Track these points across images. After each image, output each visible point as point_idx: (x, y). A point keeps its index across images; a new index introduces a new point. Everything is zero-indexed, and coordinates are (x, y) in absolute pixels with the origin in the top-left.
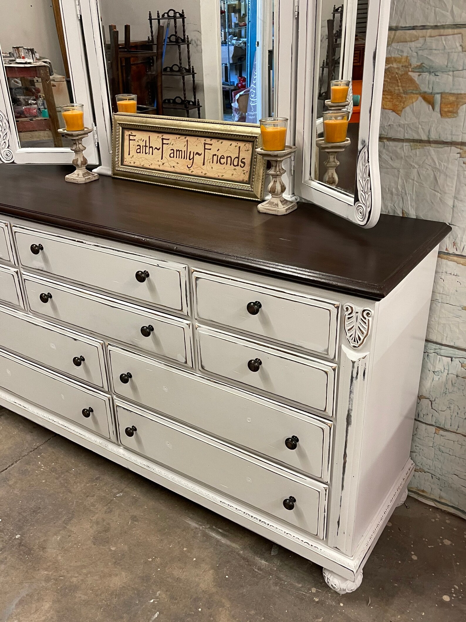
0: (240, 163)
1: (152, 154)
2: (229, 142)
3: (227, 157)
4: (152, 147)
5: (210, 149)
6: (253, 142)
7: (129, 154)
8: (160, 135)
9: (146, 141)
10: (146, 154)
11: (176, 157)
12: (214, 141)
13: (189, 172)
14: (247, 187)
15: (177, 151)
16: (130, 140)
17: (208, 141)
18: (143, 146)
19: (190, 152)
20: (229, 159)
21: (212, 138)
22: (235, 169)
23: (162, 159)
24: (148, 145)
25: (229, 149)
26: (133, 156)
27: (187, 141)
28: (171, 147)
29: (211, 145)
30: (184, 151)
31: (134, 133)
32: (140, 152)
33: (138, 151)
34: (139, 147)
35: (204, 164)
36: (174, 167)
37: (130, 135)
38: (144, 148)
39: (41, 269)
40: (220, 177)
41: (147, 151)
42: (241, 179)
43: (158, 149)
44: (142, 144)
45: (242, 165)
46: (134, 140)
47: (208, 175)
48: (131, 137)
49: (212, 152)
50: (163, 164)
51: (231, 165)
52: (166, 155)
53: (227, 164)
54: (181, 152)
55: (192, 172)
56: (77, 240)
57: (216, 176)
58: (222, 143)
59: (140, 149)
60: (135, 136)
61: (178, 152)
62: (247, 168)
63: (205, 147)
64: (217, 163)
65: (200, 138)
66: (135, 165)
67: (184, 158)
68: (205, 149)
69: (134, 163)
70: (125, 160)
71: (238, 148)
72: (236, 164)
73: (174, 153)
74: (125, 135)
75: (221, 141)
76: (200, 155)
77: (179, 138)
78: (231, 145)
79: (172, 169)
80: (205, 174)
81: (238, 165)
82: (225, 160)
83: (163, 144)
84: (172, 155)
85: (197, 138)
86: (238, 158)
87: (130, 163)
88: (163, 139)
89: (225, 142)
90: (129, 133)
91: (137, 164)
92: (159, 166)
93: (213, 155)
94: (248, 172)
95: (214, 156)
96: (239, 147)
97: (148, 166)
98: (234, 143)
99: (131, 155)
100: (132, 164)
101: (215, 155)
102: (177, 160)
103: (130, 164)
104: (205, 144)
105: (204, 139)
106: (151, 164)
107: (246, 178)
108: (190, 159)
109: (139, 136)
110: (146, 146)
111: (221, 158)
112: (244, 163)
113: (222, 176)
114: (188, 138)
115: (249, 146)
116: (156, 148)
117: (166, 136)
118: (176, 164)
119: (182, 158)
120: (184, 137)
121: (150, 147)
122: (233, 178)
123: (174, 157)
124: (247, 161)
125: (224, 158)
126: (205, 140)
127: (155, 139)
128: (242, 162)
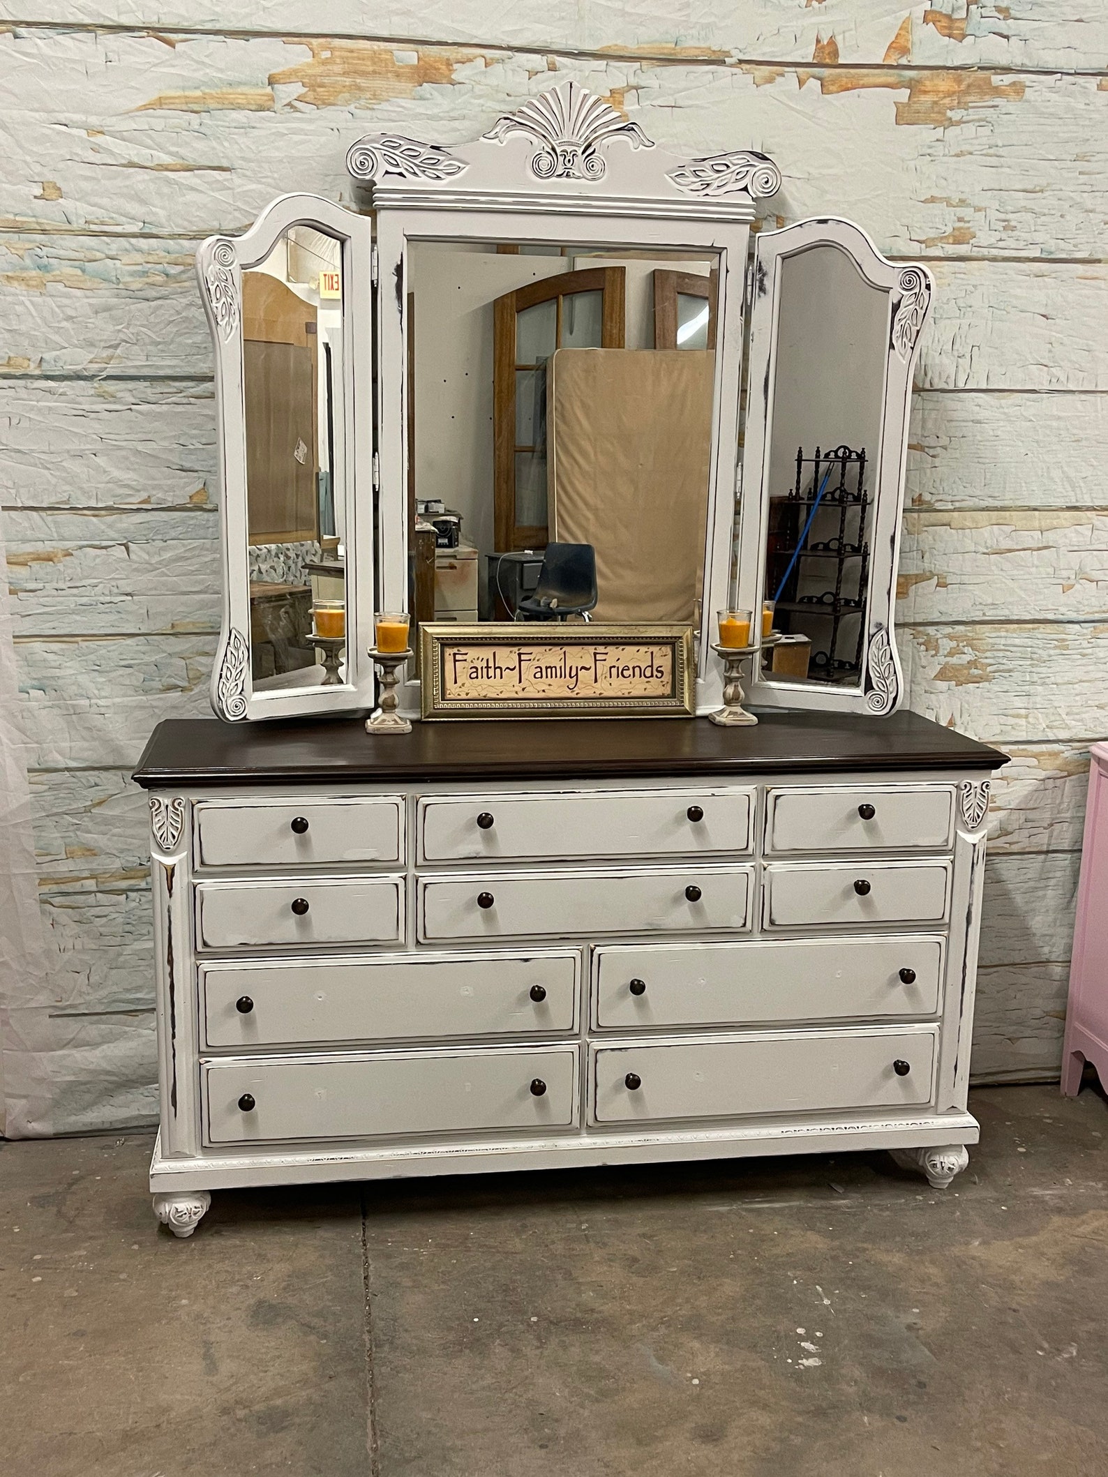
0: (655, 673)
1: (501, 678)
2: (636, 648)
3: (634, 668)
4: (501, 668)
5: (605, 660)
6: (673, 644)
7: (456, 682)
8: (515, 649)
9: (488, 660)
10: (488, 678)
11: (547, 677)
12: (610, 649)
13: (573, 695)
14: (673, 702)
15: (547, 668)
16: (455, 661)
17: (601, 649)
18: (482, 668)
19: (571, 668)
20: (637, 670)
21: (606, 644)
22: (647, 682)
23: (520, 682)
24: (491, 664)
25: (635, 657)
26: (463, 685)
27: (565, 652)
28: (538, 664)
29: (607, 654)
30: (561, 667)
31: (463, 650)
32: (477, 677)
33: (474, 675)
34: (474, 670)
35: (596, 681)
36: (544, 691)
37: (455, 654)
38: (485, 670)
39: (475, 855)
40: (626, 695)
41: (491, 673)
42: (659, 692)
43: (512, 670)
44: (479, 664)
45: (659, 675)
46: (465, 660)
47: (606, 694)
48: (458, 657)
49: (608, 664)
50: (523, 689)
51: (641, 676)
52: (528, 674)
53: (634, 676)
54: (554, 669)
55: (577, 694)
56: (561, 791)
57: (620, 694)
58: (623, 649)
59: (477, 672)
60: (466, 654)
61: (549, 670)
62: (667, 678)
63: (595, 657)
64: (618, 676)
65: (586, 647)
66: (469, 697)
67: (561, 676)
68: (596, 660)
69: (467, 694)
70: (448, 692)
71: (649, 654)
72: (648, 674)
73: (541, 672)
74: (447, 655)
75: (621, 647)
76: (587, 669)
77: (550, 650)
78: (638, 651)
79: (542, 695)
80: (600, 694)
81: (652, 676)
82: (631, 672)
83: (520, 661)
84: (538, 675)
85: (581, 647)
86: (652, 666)
87: (459, 695)
88: (520, 655)
89: (628, 648)
90: (455, 650)
91: (473, 694)
92: (516, 693)
93: (611, 668)
94: (670, 682)
95: (613, 669)
96: (652, 653)
97: (494, 696)
98: (643, 649)
99: (459, 683)
100: (464, 696)
101: (614, 667)
102: (549, 681)
103: (459, 697)
104: (595, 654)
105: (594, 647)
106: (501, 692)
107: (668, 690)
108: (571, 677)
109: (473, 653)
110: (488, 667)
111: (623, 670)
112: (662, 672)
113: (629, 693)
114: (565, 648)
115: (667, 650)
116: (508, 668)
117: (524, 650)
118: (548, 687)
119: (556, 677)
120: (559, 648)
121: (495, 668)
122: (647, 693)
123: (541, 677)
124: (667, 668)
125: (628, 669)
126: (596, 649)
127: (507, 657)
128: (658, 671)
